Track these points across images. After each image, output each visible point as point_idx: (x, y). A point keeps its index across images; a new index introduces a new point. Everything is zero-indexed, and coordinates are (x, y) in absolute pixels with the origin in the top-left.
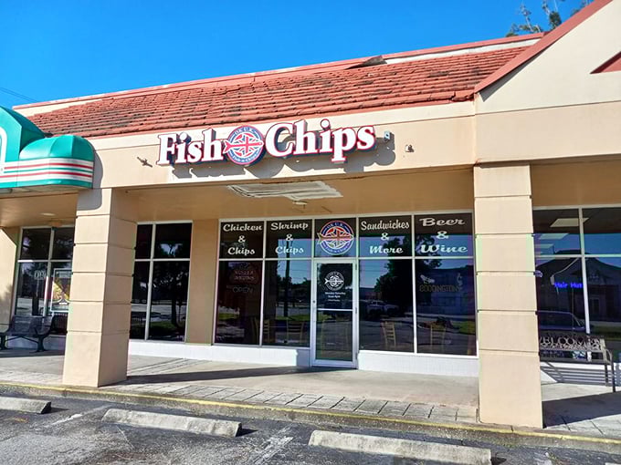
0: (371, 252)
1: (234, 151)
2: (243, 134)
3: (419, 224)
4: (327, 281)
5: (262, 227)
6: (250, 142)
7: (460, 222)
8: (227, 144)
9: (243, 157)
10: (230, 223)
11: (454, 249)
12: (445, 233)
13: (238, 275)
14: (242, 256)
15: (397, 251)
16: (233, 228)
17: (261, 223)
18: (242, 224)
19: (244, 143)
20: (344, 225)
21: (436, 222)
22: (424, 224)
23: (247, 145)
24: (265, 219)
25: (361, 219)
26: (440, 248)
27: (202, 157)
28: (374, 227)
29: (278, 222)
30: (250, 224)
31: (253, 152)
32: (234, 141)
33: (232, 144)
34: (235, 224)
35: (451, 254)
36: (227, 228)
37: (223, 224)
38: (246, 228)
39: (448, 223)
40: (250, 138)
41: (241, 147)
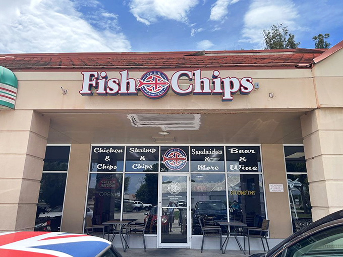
0: (199, 169)
1: (146, 87)
2: (153, 76)
3: (228, 152)
4: (169, 188)
5: (123, 151)
6: (158, 82)
7: (253, 152)
8: (140, 81)
9: (153, 92)
10: (99, 147)
11: (250, 168)
12: (244, 158)
13: (103, 184)
14: (108, 170)
15: (215, 168)
16: (101, 151)
17: (123, 148)
18: (108, 148)
19: (154, 82)
20: (180, 151)
21: (238, 151)
22: (232, 152)
23: (156, 84)
24: (125, 145)
25: (192, 147)
26: (242, 167)
27: (119, 90)
28: (200, 153)
29: (135, 147)
30: (114, 148)
31: (162, 89)
32: (146, 80)
33: (144, 82)
34: (103, 148)
35: (249, 171)
36: (97, 150)
37: (94, 148)
38: (111, 151)
39: (245, 152)
40: (158, 79)
41: (152, 85)
